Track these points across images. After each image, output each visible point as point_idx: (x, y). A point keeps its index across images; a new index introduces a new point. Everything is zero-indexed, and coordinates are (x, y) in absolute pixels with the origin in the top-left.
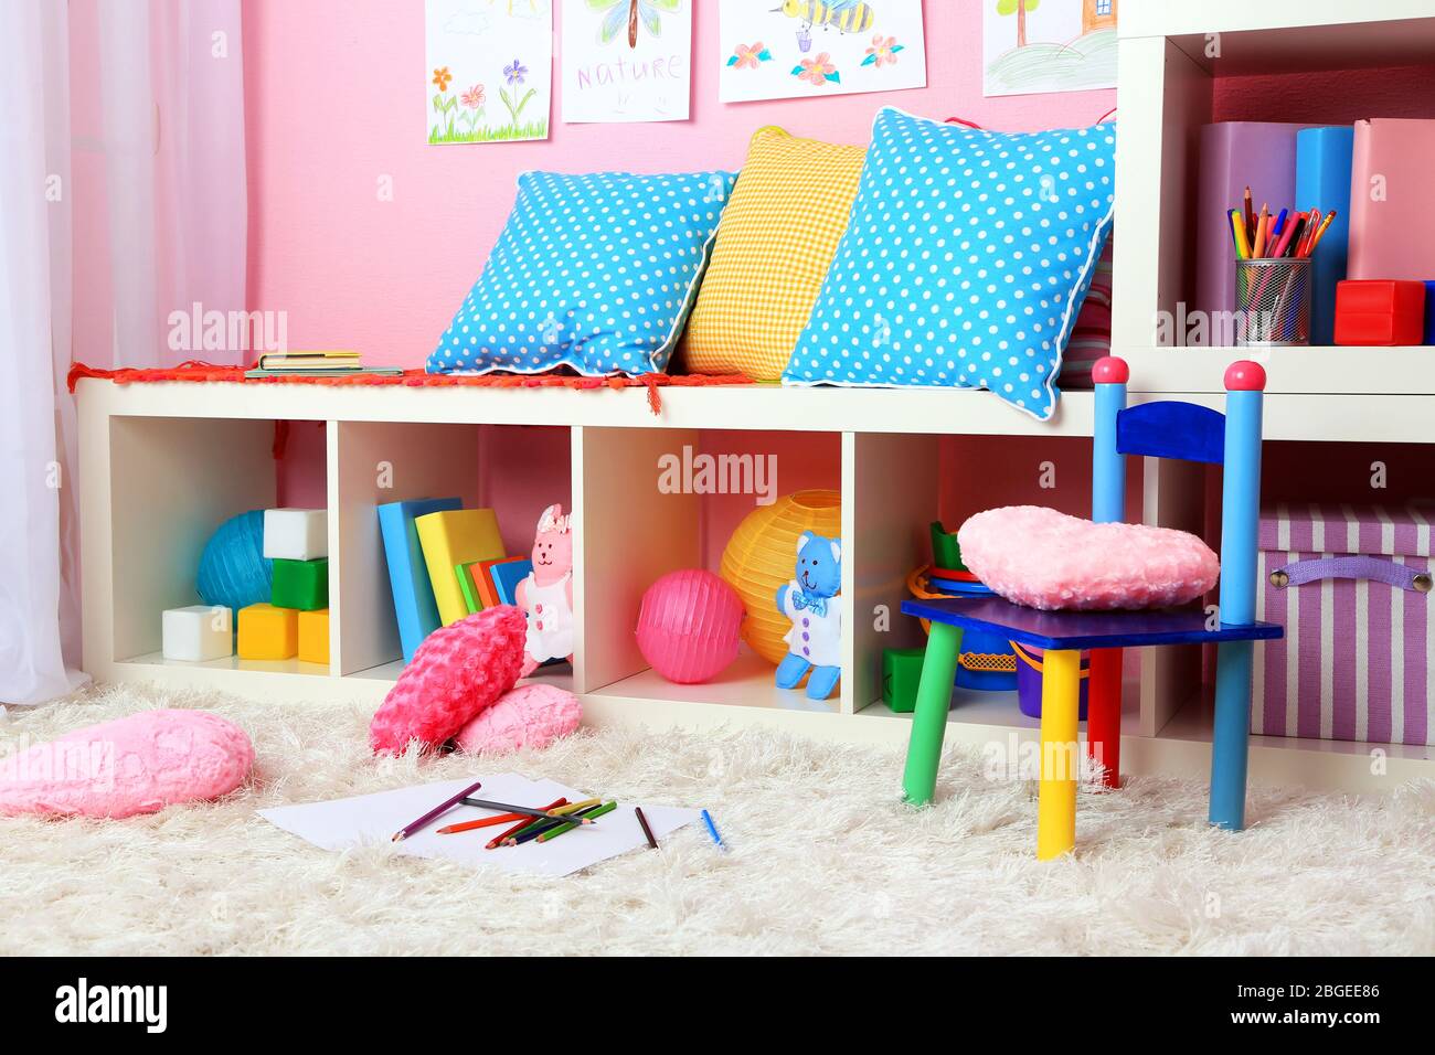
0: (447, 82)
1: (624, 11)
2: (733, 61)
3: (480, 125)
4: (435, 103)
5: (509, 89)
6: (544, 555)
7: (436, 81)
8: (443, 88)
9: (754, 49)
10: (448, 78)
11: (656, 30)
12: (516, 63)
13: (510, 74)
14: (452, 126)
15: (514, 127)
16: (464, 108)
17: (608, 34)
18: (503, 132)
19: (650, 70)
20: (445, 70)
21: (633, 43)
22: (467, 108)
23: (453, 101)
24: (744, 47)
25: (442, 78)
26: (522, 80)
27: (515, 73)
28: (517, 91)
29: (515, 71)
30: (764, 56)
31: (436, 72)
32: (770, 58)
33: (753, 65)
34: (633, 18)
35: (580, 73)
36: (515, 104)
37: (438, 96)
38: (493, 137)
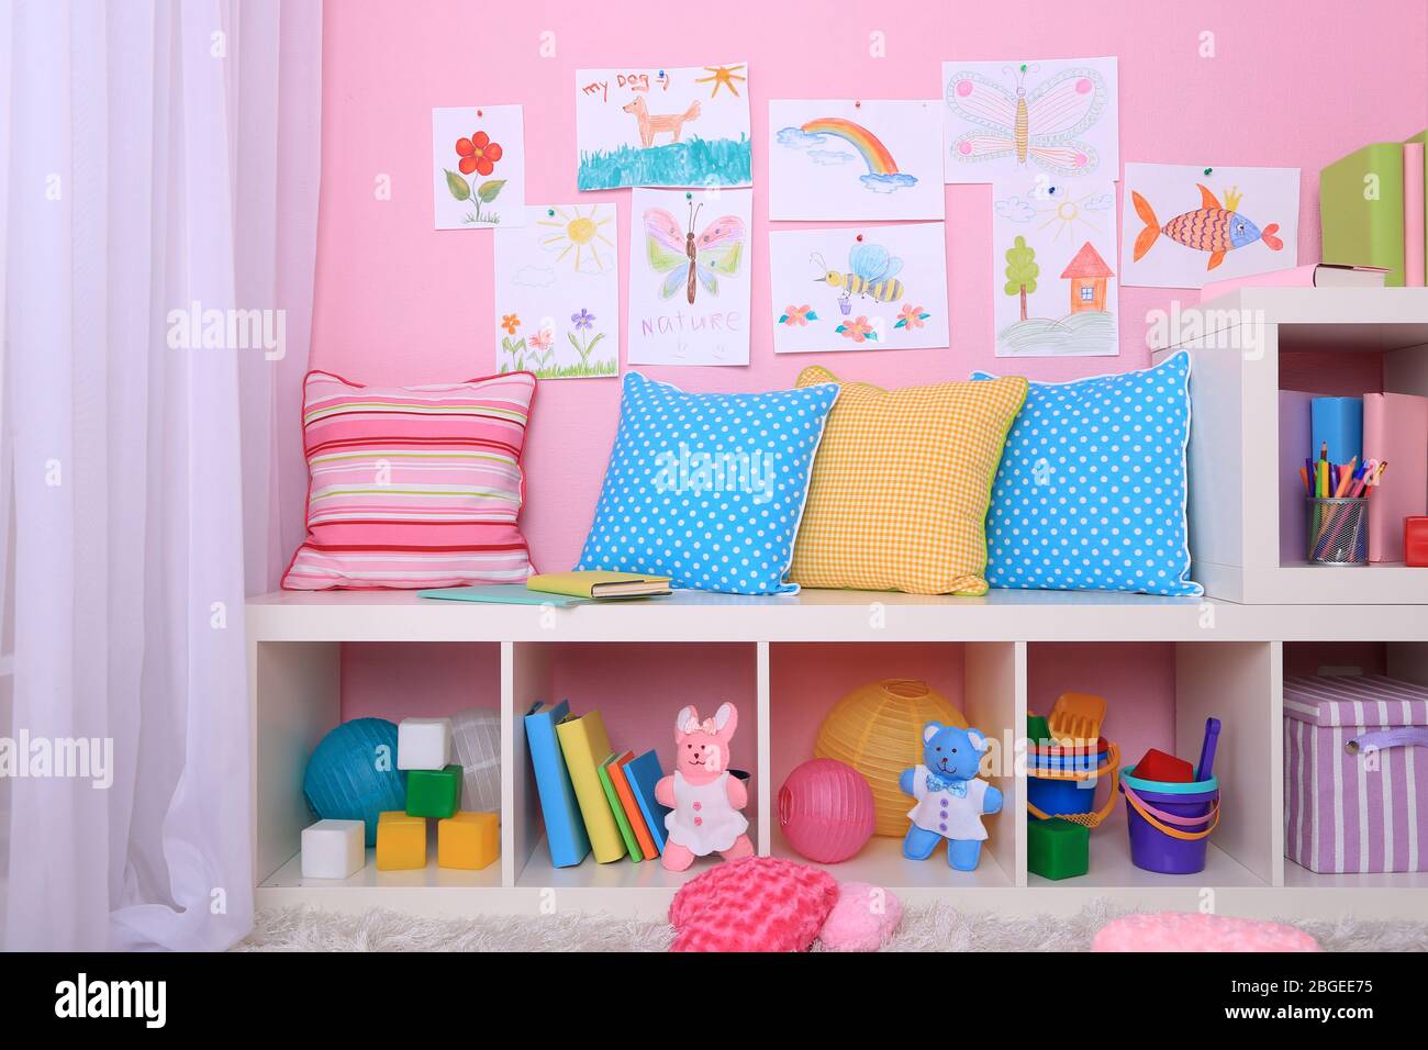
0: (516, 327)
1: (685, 274)
2: (783, 319)
3: (549, 364)
4: (504, 345)
5: (578, 334)
6: (697, 756)
7: (504, 326)
8: (512, 331)
9: (802, 310)
10: (517, 323)
11: (714, 289)
12: (584, 311)
13: (578, 320)
14: (520, 364)
15: (584, 367)
16: (531, 349)
17: (668, 292)
18: (572, 371)
19: (708, 323)
20: (514, 316)
21: (691, 300)
22: (536, 348)
23: (522, 343)
24: (792, 309)
25: (511, 323)
26: (590, 326)
27: (583, 320)
28: (585, 336)
29: (584, 318)
30: (811, 316)
31: (505, 318)
32: (815, 318)
33: (802, 323)
34: (692, 279)
35: (643, 322)
36: (584, 346)
37: (507, 338)
38: (563, 374)
